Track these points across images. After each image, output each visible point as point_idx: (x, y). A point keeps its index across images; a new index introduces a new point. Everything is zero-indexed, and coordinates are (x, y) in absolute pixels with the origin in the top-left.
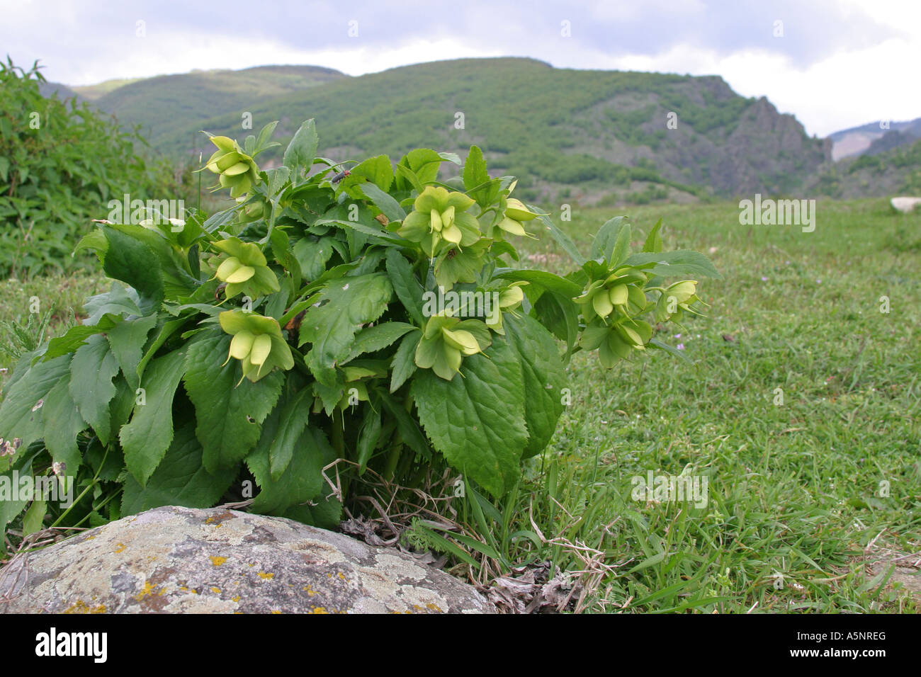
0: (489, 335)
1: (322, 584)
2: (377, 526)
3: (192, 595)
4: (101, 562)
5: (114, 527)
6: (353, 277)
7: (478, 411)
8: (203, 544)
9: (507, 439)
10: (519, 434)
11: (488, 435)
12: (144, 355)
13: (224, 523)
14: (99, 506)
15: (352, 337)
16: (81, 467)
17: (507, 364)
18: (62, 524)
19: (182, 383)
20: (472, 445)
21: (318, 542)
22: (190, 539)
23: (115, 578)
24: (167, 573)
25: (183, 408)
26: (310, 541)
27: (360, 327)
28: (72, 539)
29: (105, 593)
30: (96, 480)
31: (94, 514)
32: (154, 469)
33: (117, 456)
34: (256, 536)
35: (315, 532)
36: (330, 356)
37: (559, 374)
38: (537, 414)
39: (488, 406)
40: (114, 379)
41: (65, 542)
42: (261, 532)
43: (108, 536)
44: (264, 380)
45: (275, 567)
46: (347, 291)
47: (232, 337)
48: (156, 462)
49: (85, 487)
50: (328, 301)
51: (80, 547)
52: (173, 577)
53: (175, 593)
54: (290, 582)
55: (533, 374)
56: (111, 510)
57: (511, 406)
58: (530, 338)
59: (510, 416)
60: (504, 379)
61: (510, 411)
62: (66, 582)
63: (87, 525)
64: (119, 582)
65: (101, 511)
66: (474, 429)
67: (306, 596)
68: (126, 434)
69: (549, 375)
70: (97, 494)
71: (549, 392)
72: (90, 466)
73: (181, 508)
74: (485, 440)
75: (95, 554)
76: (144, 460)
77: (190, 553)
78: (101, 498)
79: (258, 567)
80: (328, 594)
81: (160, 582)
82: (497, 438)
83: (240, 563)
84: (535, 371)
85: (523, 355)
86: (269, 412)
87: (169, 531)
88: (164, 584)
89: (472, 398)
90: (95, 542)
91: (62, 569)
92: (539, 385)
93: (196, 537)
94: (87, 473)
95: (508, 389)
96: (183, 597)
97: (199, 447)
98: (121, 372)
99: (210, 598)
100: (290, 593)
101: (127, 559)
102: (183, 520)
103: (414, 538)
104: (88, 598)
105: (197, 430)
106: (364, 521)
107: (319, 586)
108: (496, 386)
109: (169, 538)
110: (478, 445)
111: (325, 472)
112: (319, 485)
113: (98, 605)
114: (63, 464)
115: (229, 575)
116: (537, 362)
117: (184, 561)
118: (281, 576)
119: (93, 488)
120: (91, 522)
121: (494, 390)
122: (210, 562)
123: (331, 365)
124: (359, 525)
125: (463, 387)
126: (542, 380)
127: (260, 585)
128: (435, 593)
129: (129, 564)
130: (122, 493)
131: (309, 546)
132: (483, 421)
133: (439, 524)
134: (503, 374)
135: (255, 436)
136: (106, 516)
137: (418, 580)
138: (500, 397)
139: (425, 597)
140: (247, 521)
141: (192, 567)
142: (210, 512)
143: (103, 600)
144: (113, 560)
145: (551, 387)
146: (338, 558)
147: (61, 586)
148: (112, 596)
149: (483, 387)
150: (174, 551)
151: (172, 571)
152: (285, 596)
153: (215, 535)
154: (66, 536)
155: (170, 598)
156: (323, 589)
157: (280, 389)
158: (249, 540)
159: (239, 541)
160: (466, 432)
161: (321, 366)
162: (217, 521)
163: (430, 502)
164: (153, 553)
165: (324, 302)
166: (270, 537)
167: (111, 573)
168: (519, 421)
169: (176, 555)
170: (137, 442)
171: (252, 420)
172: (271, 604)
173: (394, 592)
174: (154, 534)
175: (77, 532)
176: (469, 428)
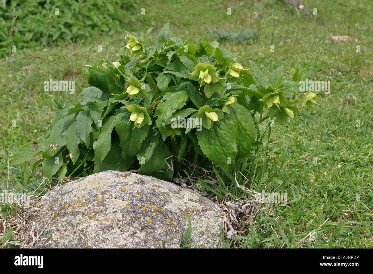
0: (223, 114)
1: (157, 198)
2: (187, 181)
3: (113, 199)
4: (85, 188)
5: (91, 177)
6: (177, 91)
7: (219, 141)
8: (119, 183)
9: (229, 151)
10: (234, 150)
11: (223, 150)
12: (102, 117)
13: (127, 177)
14: (86, 170)
15: (171, 115)
16: (79, 156)
17: (230, 124)
18: (72, 176)
19: (114, 128)
20: (217, 153)
21: (160, 185)
22: (115, 182)
23: (89, 193)
24: (107, 192)
25: (115, 136)
26: (157, 184)
27: (174, 111)
28: (76, 181)
29: (86, 198)
30: (85, 160)
31: (84, 172)
32: (104, 157)
33: (92, 152)
34: (138, 182)
35: (160, 181)
36: (164, 121)
37: (252, 128)
38: (243, 143)
39: (222, 139)
40: (92, 125)
41: (74, 181)
42: (140, 180)
43: (88, 180)
44: (142, 128)
45: (141, 192)
46: (173, 97)
47: (131, 113)
48: (105, 155)
49: (81, 163)
50: (166, 100)
51: (79, 183)
52: (108, 193)
53: (108, 198)
54: (146, 196)
55: (241, 128)
56: (90, 171)
57: (231, 140)
58: (241, 114)
59: (230, 143)
60: (229, 130)
61: (231, 141)
62: (74, 194)
63: (81, 176)
64: (91, 194)
65: (87, 172)
66: (217, 147)
67: (150, 201)
68: (95, 145)
69: (248, 128)
70: (85, 165)
71: (248, 135)
72: (83, 155)
73: (113, 171)
74: (222, 151)
75: (83, 186)
76: (101, 154)
77: (114, 186)
78: (87, 167)
79: (136, 191)
80: (158, 201)
81: (104, 195)
82: (226, 151)
83: (130, 190)
84: (242, 127)
85: (238, 121)
86: (144, 139)
87: (108, 179)
88: (105, 195)
89: (217, 136)
90: (84, 181)
91: (72, 190)
92: (244, 132)
93: (117, 181)
94: (82, 157)
95: (230, 133)
96: (110, 200)
97: (121, 150)
98: (94, 122)
99: (119, 200)
100: (145, 200)
101: (94, 187)
102: (114, 175)
103: (199, 186)
104: (81, 199)
105: (120, 144)
106: (182, 179)
107: (155, 198)
108: (226, 132)
109: (108, 181)
110: (219, 153)
111: (166, 160)
112: (163, 165)
113: (84, 202)
114: (73, 154)
115: (126, 194)
116: (243, 123)
117: (112, 189)
118: (143, 195)
119: (84, 163)
120: (83, 175)
121: (225, 133)
122: (121, 189)
123: (164, 124)
124: (180, 180)
125: (214, 132)
126: (245, 130)
127: (136, 197)
128: (199, 205)
129: (94, 189)
130: (94, 165)
131: (156, 186)
132: (221, 145)
133: (211, 181)
134: (228, 128)
135: (139, 147)
136: (88, 173)
137: (194, 200)
138: (227, 137)
139: (194, 205)
140: (136, 177)
141: (114, 190)
142: (124, 173)
143: (85, 200)
144: (89, 187)
145: (248, 133)
146: (166, 190)
147: (72, 196)
148: (88, 199)
149: (221, 132)
150: (109, 185)
151: (108, 191)
152: (143, 201)
153: (124, 181)
154: (74, 180)
155: (106, 200)
156: (156, 200)
157: (148, 131)
158: (135, 183)
159: (132, 183)
160: (215, 148)
161: (161, 124)
162: (126, 176)
163: (207, 173)
164: (102, 186)
165: (164, 101)
166: (142, 182)
167: (88, 191)
168: (234, 145)
169: (110, 187)
170: (99, 148)
171: (138, 142)
172: (138, 203)
173: (183, 203)
174: (103, 179)
175: (78, 178)
176: (216, 147)
